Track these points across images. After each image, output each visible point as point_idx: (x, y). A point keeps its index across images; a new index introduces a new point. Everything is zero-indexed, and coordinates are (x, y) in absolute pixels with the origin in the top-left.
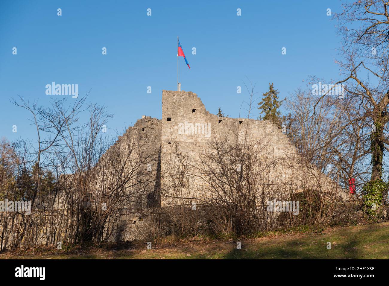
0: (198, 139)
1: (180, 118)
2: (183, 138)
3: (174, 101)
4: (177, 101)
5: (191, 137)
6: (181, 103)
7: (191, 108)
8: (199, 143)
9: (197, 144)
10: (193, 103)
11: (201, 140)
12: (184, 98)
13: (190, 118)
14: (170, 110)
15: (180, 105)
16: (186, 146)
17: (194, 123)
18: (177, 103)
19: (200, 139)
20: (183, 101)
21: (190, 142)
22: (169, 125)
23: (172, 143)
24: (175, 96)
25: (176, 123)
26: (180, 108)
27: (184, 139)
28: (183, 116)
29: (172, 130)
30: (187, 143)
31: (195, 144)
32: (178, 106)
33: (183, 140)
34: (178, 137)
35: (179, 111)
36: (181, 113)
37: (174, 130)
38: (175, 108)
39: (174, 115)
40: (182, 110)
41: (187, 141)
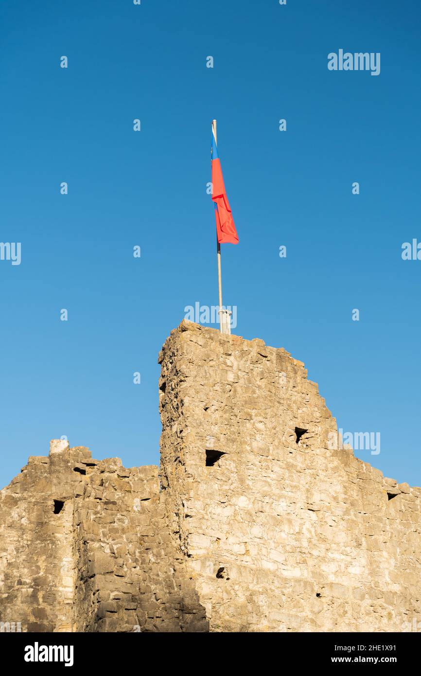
0: (324, 567)
1: (257, 463)
2: (271, 556)
3: (231, 377)
4: (241, 381)
5: (299, 557)
6: (254, 392)
7: (291, 423)
8: (331, 585)
9: (325, 592)
10: (295, 402)
11: (336, 573)
12: (262, 373)
13: (289, 467)
14: (217, 415)
15: (252, 402)
16: (284, 598)
17: (308, 491)
18: (239, 389)
19: (333, 567)
20: (259, 387)
21: (298, 581)
22: (216, 487)
23: (232, 574)
24: (232, 358)
25: (242, 481)
26: (253, 412)
27: (275, 562)
28: (263, 453)
29: (228, 511)
30: (286, 581)
31: (317, 590)
32: (246, 402)
33: (270, 566)
34: (253, 551)
35: (248, 425)
36: (258, 437)
37: (235, 514)
38: (236, 411)
39: (233, 441)
40: (261, 426)
41: (286, 574)
